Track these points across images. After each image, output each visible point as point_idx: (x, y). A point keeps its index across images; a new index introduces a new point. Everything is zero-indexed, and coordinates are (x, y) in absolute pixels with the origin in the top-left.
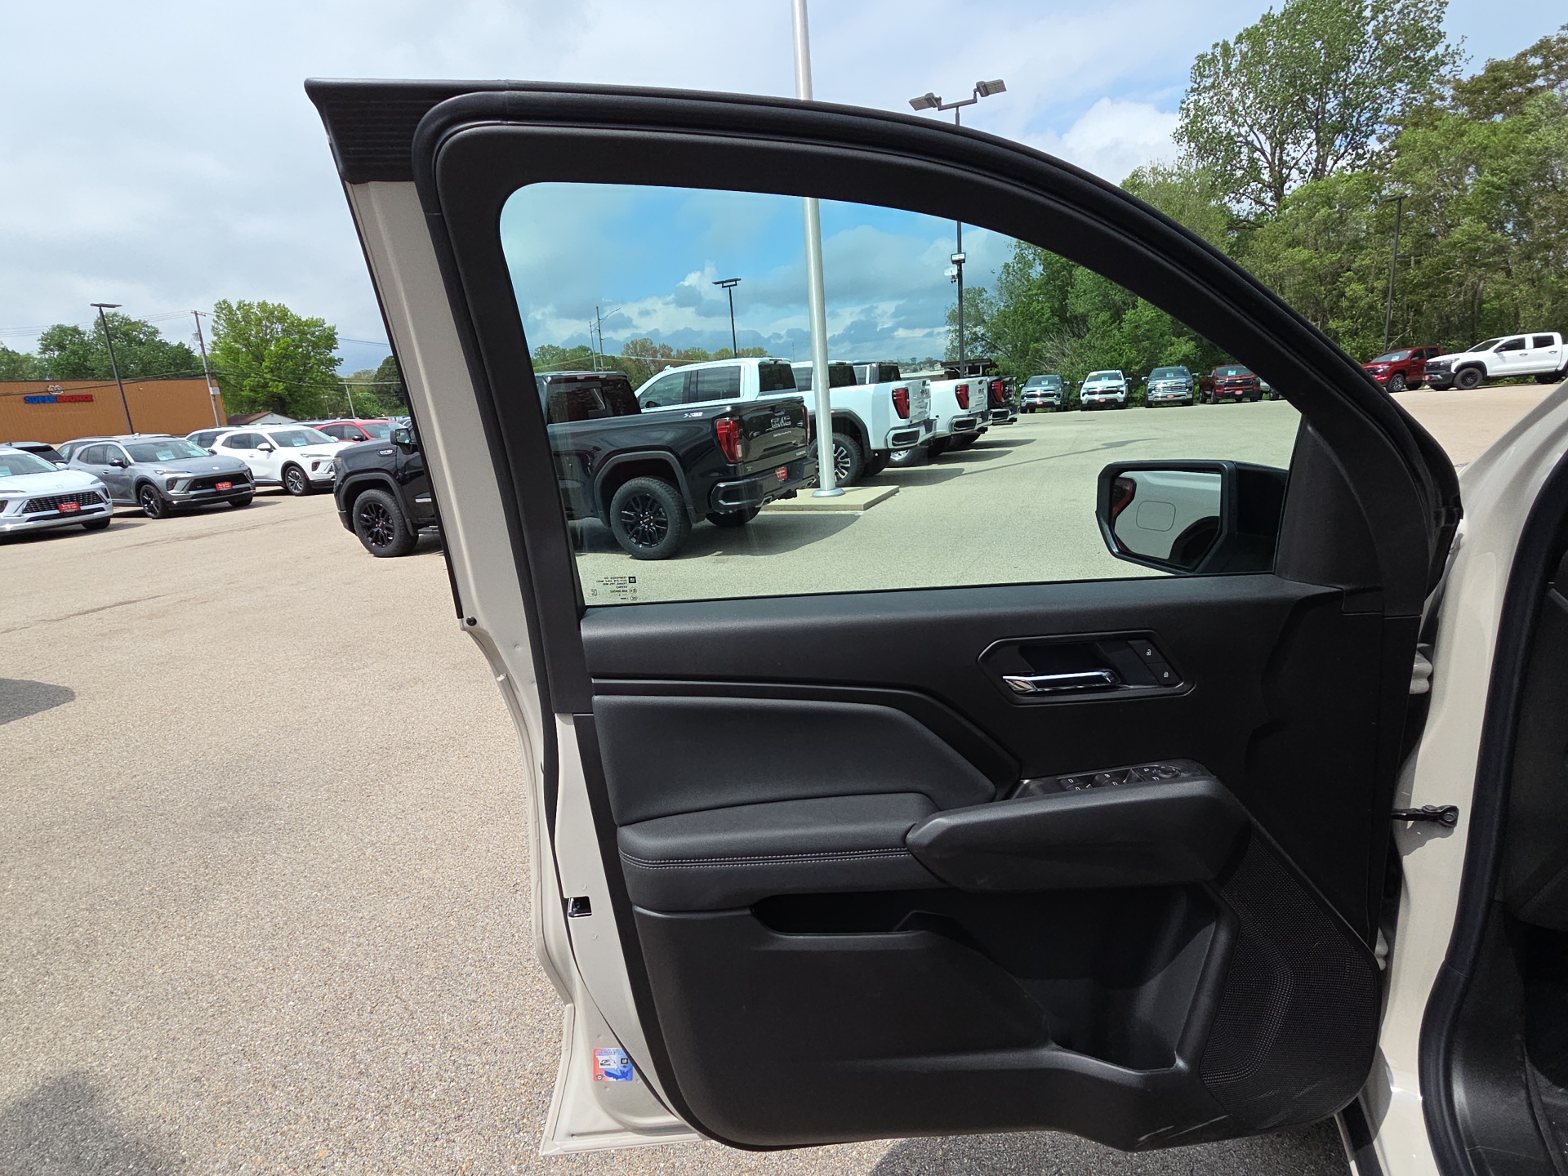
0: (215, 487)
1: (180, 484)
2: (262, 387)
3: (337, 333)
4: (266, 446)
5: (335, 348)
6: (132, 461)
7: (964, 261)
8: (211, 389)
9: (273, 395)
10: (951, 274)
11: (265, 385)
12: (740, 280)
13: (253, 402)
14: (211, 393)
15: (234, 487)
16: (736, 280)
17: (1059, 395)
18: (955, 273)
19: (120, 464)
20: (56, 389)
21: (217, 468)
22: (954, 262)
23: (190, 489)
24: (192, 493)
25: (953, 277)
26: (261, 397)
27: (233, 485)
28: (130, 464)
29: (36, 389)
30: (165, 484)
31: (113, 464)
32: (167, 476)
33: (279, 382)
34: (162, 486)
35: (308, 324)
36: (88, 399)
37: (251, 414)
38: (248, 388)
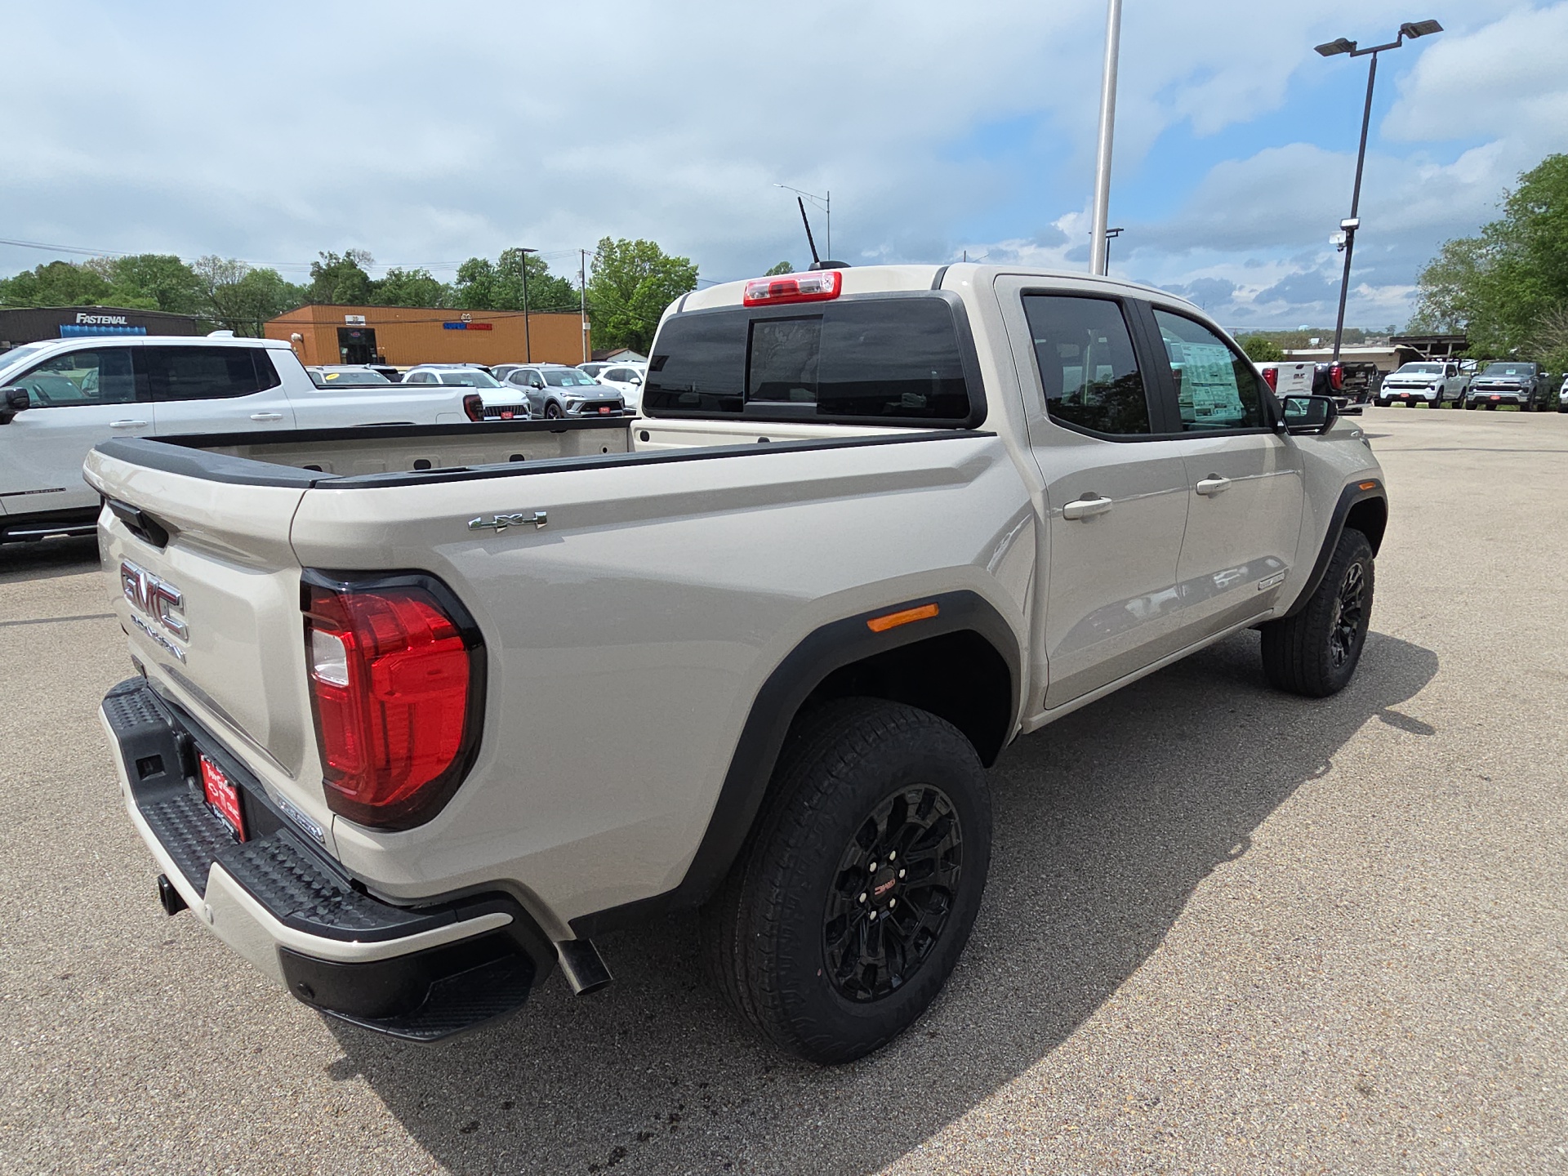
0: (598, 411)
1: (576, 405)
2: (625, 324)
3: (698, 274)
4: (636, 380)
5: (694, 289)
6: (546, 384)
7: (1357, 227)
8: (584, 324)
9: (632, 332)
10: (1337, 242)
11: (627, 323)
12: (1123, 230)
13: (613, 338)
14: (584, 328)
15: (612, 412)
16: (1117, 230)
17: (1526, 390)
18: (1343, 240)
19: (538, 386)
20: (467, 317)
21: (601, 395)
22: (1343, 228)
23: (582, 410)
24: (583, 413)
25: (1341, 245)
26: (622, 333)
27: (611, 409)
28: (544, 387)
29: (452, 316)
30: (566, 404)
31: (533, 386)
32: (569, 399)
33: (639, 320)
34: (563, 406)
35: (674, 263)
36: (488, 327)
37: (611, 350)
38: (612, 324)
